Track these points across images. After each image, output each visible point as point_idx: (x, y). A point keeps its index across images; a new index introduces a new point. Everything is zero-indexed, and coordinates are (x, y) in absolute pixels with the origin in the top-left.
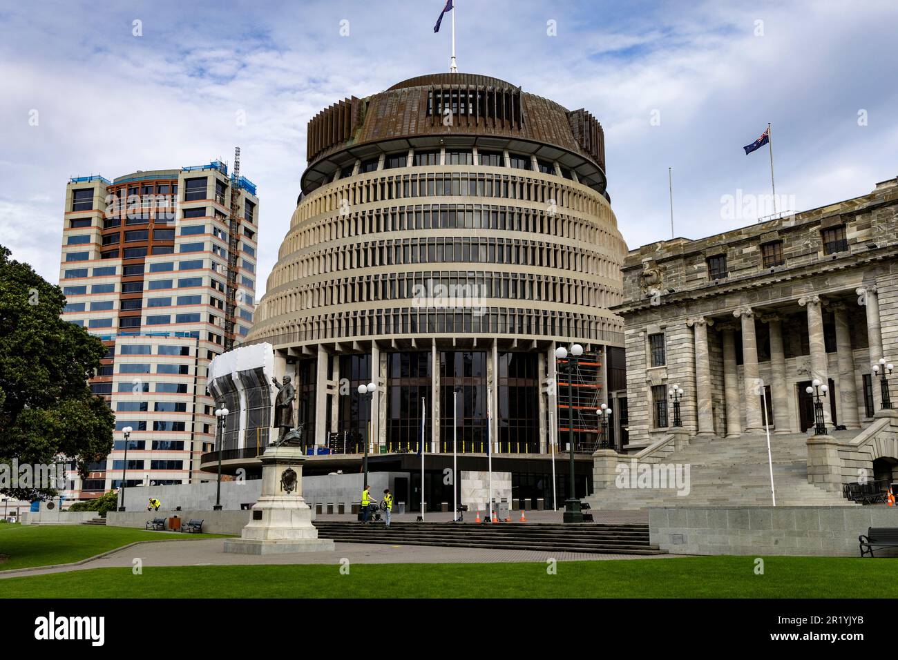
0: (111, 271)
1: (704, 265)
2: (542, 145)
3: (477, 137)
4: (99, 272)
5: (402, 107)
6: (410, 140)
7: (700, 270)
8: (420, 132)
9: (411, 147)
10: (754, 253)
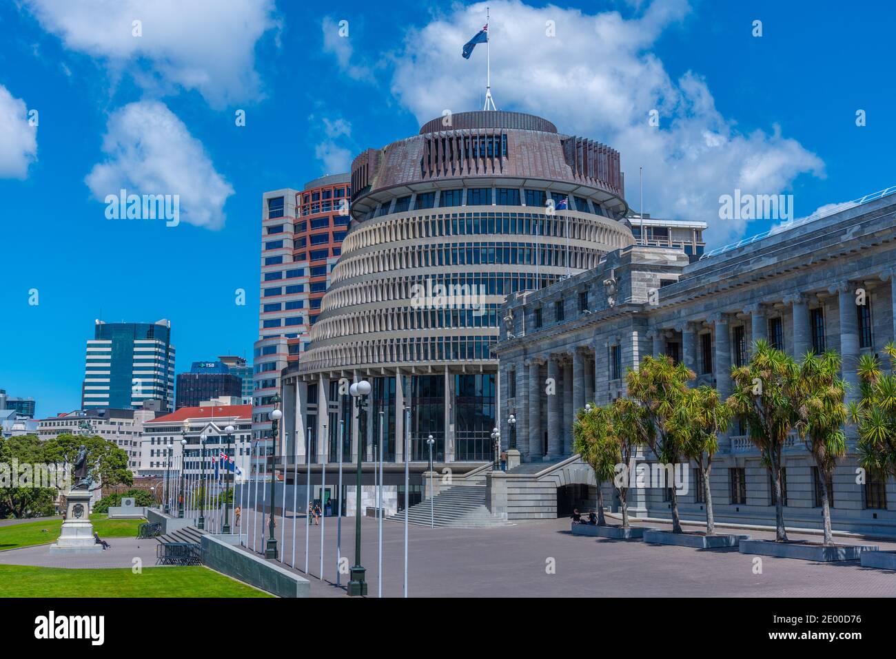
0: (299, 273)
1: (533, 315)
2: (526, 179)
3: (463, 179)
4: (291, 274)
5: (405, 156)
6: (410, 186)
7: (531, 321)
8: (416, 179)
9: (414, 191)
10: (552, 308)
